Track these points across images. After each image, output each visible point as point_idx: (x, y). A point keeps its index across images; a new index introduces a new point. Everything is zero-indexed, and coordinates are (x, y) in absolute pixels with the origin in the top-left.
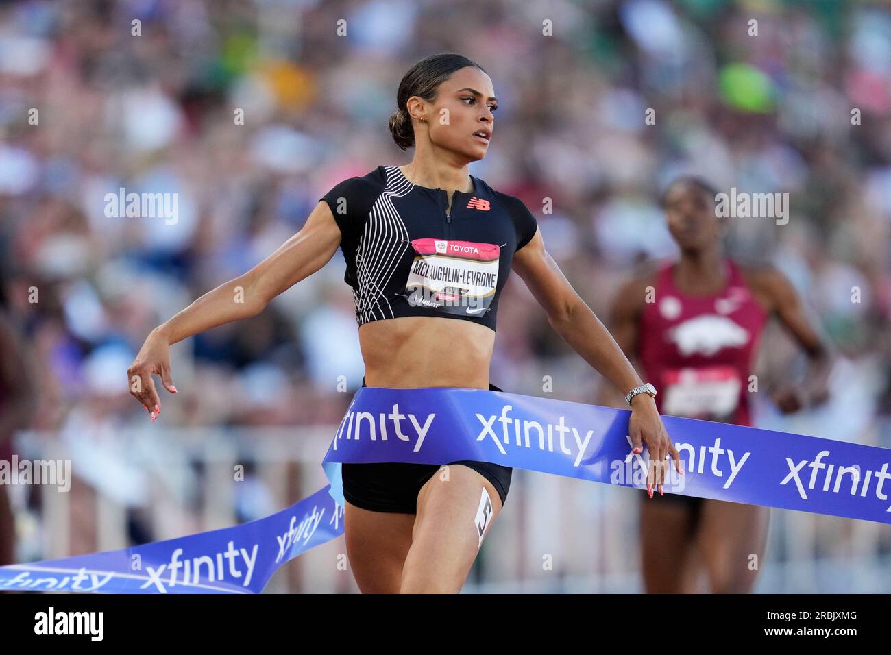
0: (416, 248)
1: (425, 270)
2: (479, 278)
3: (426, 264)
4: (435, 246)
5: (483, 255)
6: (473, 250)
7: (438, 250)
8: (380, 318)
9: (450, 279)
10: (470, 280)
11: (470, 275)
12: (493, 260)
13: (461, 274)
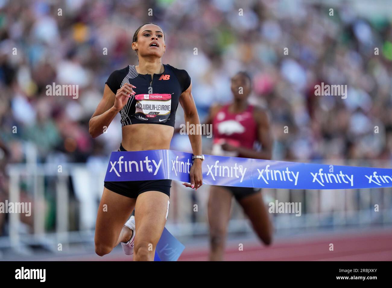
0: (136, 98)
1: (140, 106)
2: (163, 108)
3: (140, 104)
4: (144, 97)
5: (164, 98)
6: (160, 97)
7: (145, 98)
8: (127, 124)
9: (152, 109)
10: (160, 109)
11: (160, 106)
12: (168, 100)
13: (156, 106)
